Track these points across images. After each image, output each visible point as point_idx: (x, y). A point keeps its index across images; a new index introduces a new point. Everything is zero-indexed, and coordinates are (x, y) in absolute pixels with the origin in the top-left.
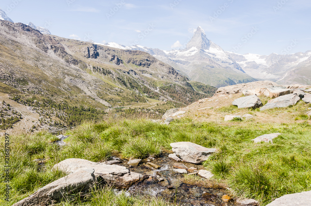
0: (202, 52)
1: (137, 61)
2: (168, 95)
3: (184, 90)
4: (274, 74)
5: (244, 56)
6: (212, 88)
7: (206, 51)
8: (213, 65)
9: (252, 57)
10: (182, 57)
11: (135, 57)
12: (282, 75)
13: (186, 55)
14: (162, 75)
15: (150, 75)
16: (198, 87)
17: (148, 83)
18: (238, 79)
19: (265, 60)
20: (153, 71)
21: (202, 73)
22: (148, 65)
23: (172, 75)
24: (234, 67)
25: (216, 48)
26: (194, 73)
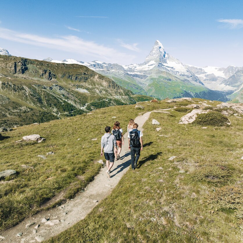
0: (160, 65)
1: (72, 75)
4: (231, 86)
5: (203, 69)
7: (164, 64)
8: (170, 78)
9: (211, 70)
10: (140, 71)
12: (238, 87)
13: (145, 69)
14: (100, 89)
18: (194, 92)
19: (223, 72)
20: (91, 85)
21: (158, 86)
22: (85, 79)
23: (112, 89)
24: (193, 80)
25: (174, 61)
26: (150, 87)
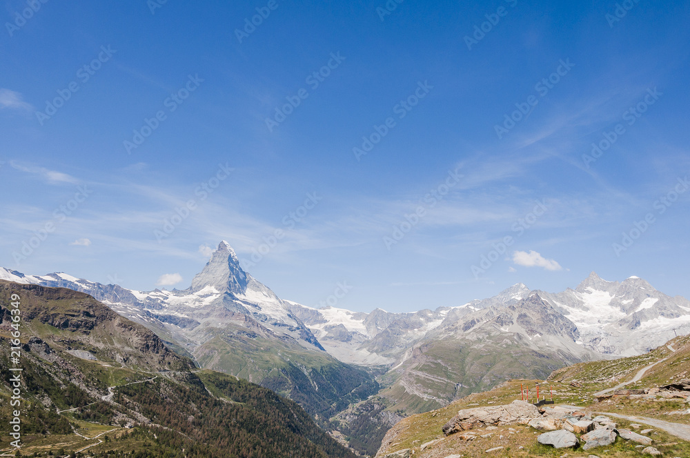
0: (229, 298)
1: (55, 315)
2: (137, 409)
3: (182, 394)
4: (382, 355)
5: (320, 311)
6: (252, 387)
7: (238, 296)
8: (255, 329)
9: (337, 316)
10: (180, 308)
11: (51, 304)
12: (398, 357)
13: (189, 305)
14: (124, 354)
15: (91, 355)
16: (217, 386)
17: (83, 376)
18: (310, 366)
19: (363, 323)
20: (101, 343)
21: (228, 349)
22: (87, 327)
23: (152, 355)
24: (302, 338)
25: (260, 291)
26: (207, 350)
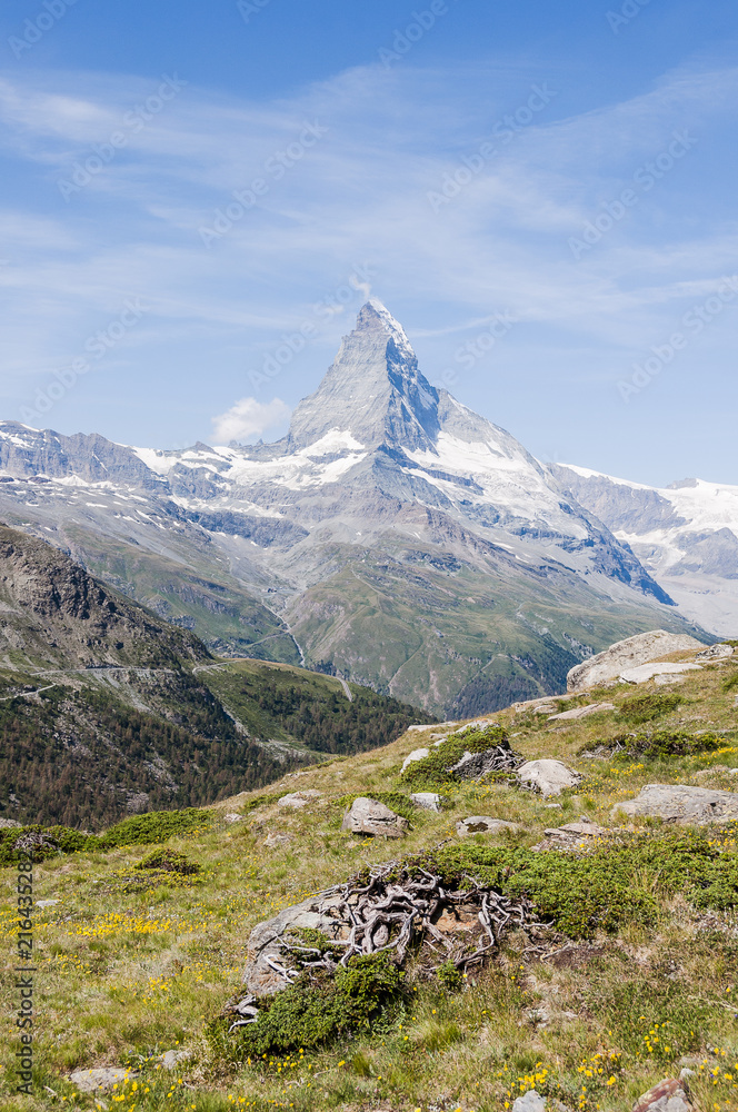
0: (389, 462)
3: (129, 732)
5: (664, 493)
7: (415, 456)
8: (456, 549)
9: (716, 504)
10: (263, 492)
13: (286, 484)
16: (265, 706)
21: (374, 601)
23: (69, 620)
24: (601, 569)
25: (481, 439)
26: (317, 606)
